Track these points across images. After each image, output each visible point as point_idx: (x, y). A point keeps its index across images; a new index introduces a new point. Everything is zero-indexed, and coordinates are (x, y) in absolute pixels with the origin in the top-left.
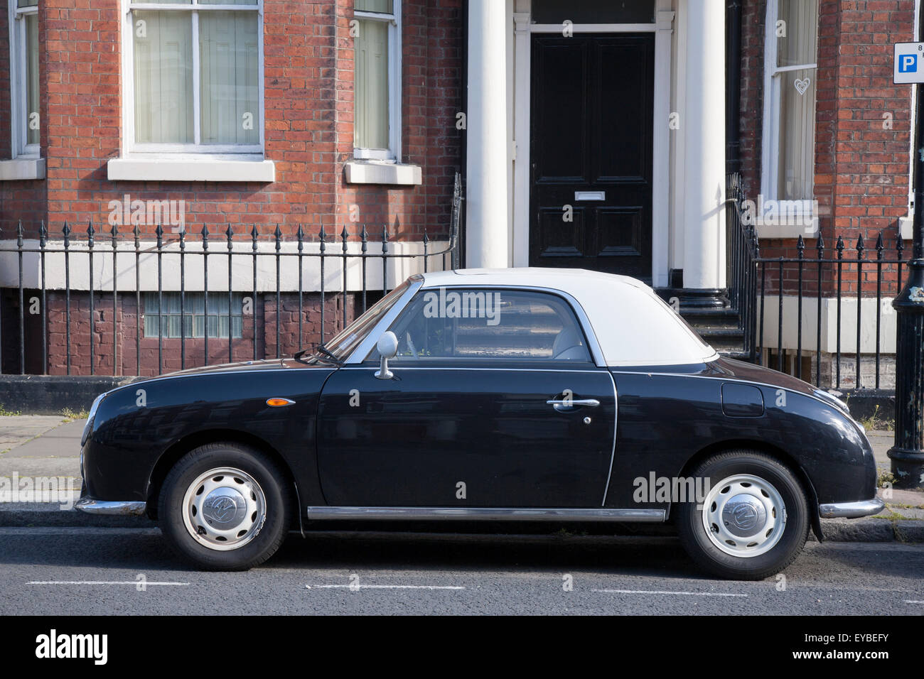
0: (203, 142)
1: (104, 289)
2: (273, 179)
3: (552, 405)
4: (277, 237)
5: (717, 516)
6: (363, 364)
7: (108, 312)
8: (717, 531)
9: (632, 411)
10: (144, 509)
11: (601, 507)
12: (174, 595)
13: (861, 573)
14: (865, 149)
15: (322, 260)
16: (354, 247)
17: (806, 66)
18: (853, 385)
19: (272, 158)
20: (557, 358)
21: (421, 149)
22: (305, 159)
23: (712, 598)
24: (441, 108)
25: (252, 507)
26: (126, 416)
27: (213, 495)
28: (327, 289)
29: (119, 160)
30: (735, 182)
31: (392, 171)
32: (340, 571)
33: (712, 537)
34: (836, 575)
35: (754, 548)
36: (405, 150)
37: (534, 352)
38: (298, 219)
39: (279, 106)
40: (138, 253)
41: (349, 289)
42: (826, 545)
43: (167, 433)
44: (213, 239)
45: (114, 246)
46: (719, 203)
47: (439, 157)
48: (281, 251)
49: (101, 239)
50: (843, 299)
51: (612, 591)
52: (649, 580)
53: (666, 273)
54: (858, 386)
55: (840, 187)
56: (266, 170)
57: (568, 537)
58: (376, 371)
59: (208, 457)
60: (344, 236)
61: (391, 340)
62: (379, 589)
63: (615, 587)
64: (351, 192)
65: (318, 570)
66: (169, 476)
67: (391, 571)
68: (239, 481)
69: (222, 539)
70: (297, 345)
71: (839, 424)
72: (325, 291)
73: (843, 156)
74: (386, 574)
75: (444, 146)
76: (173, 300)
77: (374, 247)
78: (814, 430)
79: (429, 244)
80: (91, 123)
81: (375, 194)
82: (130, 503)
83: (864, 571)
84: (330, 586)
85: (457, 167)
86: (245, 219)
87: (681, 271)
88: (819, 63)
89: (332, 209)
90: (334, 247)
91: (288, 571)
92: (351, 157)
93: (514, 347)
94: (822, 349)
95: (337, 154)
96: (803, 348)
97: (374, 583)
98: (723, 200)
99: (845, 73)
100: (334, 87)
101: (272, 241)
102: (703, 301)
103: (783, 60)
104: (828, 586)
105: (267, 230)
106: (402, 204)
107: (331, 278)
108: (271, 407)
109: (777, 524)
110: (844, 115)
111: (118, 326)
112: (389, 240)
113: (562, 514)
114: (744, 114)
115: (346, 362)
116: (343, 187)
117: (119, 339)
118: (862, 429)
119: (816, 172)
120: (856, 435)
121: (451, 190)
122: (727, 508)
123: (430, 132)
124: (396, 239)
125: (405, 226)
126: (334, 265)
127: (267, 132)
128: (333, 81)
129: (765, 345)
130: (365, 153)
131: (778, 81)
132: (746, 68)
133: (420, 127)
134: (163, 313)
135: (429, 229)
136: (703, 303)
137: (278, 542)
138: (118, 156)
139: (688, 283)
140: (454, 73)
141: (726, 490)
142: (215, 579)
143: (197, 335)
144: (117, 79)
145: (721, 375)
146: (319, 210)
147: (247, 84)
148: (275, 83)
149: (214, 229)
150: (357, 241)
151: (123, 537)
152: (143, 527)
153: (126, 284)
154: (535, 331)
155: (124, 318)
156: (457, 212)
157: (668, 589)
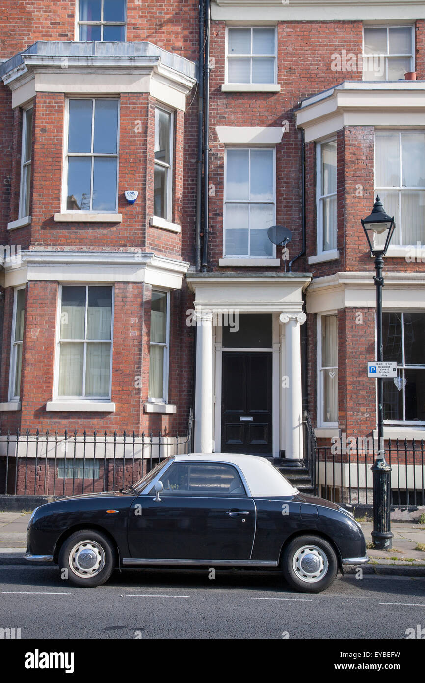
0: (86, 395)
1: (42, 457)
2: (115, 411)
3: (228, 514)
4: (115, 435)
5: (299, 563)
6: (149, 495)
7: (43, 467)
8: (299, 571)
9: (265, 516)
10: (52, 559)
11: (249, 560)
12: (63, 599)
13: (360, 590)
14: (358, 401)
15: (134, 446)
16: (147, 440)
17: (334, 367)
18: (356, 502)
19: (114, 402)
20: (231, 493)
21: (177, 398)
22: (128, 402)
23: (297, 602)
24: (185, 381)
25: (99, 558)
26: (47, 517)
27: (83, 552)
28: (135, 457)
29: (52, 403)
30: (306, 414)
31: (164, 407)
32: (136, 588)
33: (297, 573)
34: (350, 591)
35: (315, 578)
36: (170, 399)
37: (223, 486)
38: (124, 427)
39: (118, 381)
40: (57, 442)
41: (145, 457)
42: (345, 576)
43: (64, 525)
44: (88, 436)
45: (47, 439)
46: (299, 423)
47: (184, 401)
48: (116, 442)
49: (42, 436)
50: (351, 464)
51: (254, 598)
52: (270, 593)
53: (279, 452)
54: (358, 503)
55: (349, 417)
56: (112, 407)
57: (236, 572)
58: (153, 498)
59: (81, 536)
60: (143, 435)
61: (160, 485)
62: (153, 597)
63: (255, 597)
64: (147, 416)
65: (126, 587)
66: (64, 544)
67: (158, 588)
68: (94, 547)
69: (85, 573)
70: (122, 481)
71: (350, 523)
72: (134, 458)
73: (350, 404)
74: (156, 589)
75: (186, 397)
76: (71, 462)
77: (155, 440)
78: (339, 525)
79: (179, 438)
80: (41, 387)
81: (156, 417)
82: (47, 556)
83: (361, 588)
84: (131, 595)
85: (191, 406)
86: (102, 427)
87: (284, 451)
88: (338, 366)
89: (138, 423)
90: (139, 440)
91: (114, 587)
92: (147, 401)
93: (214, 484)
94: (343, 485)
95: (141, 400)
96: (335, 485)
97: (151, 594)
98: (301, 421)
99: (349, 371)
100: (141, 373)
101: (113, 436)
102: (294, 464)
103: (324, 364)
104: (347, 596)
105: (111, 432)
106: (168, 421)
107: (137, 453)
108: (109, 514)
109: (324, 568)
110: (349, 387)
111: (47, 473)
112: (162, 436)
113: (233, 562)
114: (310, 386)
115: (141, 494)
116: (143, 414)
117: (47, 479)
118: (359, 525)
119: (339, 411)
120: (357, 528)
121: (189, 416)
122: (304, 560)
123: (181, 391)
124: (165, 436)
125: (169, 431)
126: (138, 447)
127: (112, 391)
128: (141, 370)
129: (320, 483)
130: (153, 400)
131: (322, 373)
132: (310, 367)
133: (176, 389)
134: (66, 467)
135: (179, 432)
136: (294, 465)
137: (110, 575)
138: (51, 401)
139: (288, 456)
140: (190, 367)
141: (303, 552)
142: (82, 591)
143: (80, 477)
144: (52, 370)
145: (300, 501)
146: (133, 423)
147: (105, 368)
148: (117, 371)
149: (89, 432)
150: (149, 437)
151: (44, 570)
152: (52, 565)
153: (51, 455)
154: (223, 476)
155: (49, 470)
156: (191, 425)
157: (278, 597)
